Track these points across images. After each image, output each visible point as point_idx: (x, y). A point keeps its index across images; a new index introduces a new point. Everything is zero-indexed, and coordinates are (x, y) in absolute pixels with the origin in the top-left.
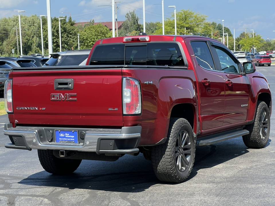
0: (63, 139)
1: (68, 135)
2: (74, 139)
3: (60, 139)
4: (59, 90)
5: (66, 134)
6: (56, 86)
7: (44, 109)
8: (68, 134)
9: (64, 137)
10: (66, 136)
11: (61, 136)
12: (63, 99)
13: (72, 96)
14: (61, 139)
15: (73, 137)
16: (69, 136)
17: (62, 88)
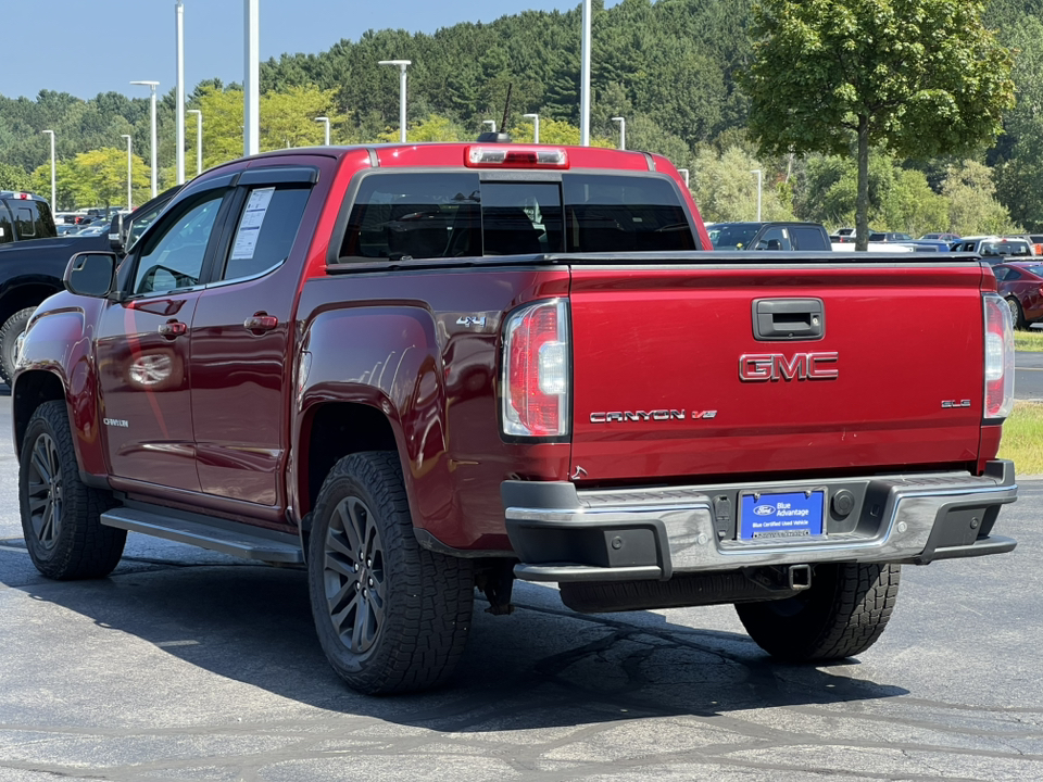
0: (767, 525)
1: (787, 510)
2: (806, 523)
3: (755, 525)
4: (773, 341)
5: (780, 505)
6: (765, 325)
7: (712, 414)
8: (788, 506)
9: (773, 517)
10: (779, 513)
11: (759, 513)
12: (790, 374)
13: (819, 364)
14: (760, 525)
15: (806, 512)
16: (790, 513)
17: (786, 334)
